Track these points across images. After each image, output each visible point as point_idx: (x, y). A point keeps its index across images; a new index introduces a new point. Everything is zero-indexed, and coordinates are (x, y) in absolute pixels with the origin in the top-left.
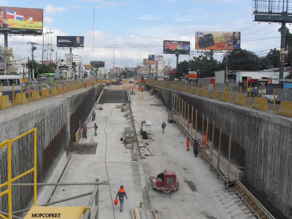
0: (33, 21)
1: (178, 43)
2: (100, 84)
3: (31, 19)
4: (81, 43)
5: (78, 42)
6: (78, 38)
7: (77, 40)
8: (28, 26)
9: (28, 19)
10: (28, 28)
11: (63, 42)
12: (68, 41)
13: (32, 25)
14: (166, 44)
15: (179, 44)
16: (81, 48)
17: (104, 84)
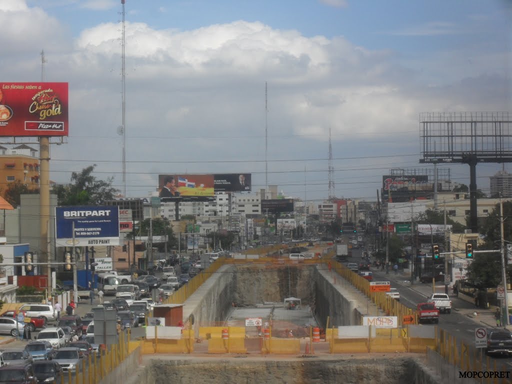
0: (205, 187)
1: (406, 179)
2: (275, 251)
3: (202, 185)
4: (246, 185)
5: (241, 182)
6: (241, 176)
7: (240, 179)
8: (199, 193)
9: (200, 186)
10: (199, 195)
11: (218, 183)
12: (225, 182)
13: (204, 192)
14: (387, 182)
15: (408, 181)
16: (247, 192)
17: (282, 251)
